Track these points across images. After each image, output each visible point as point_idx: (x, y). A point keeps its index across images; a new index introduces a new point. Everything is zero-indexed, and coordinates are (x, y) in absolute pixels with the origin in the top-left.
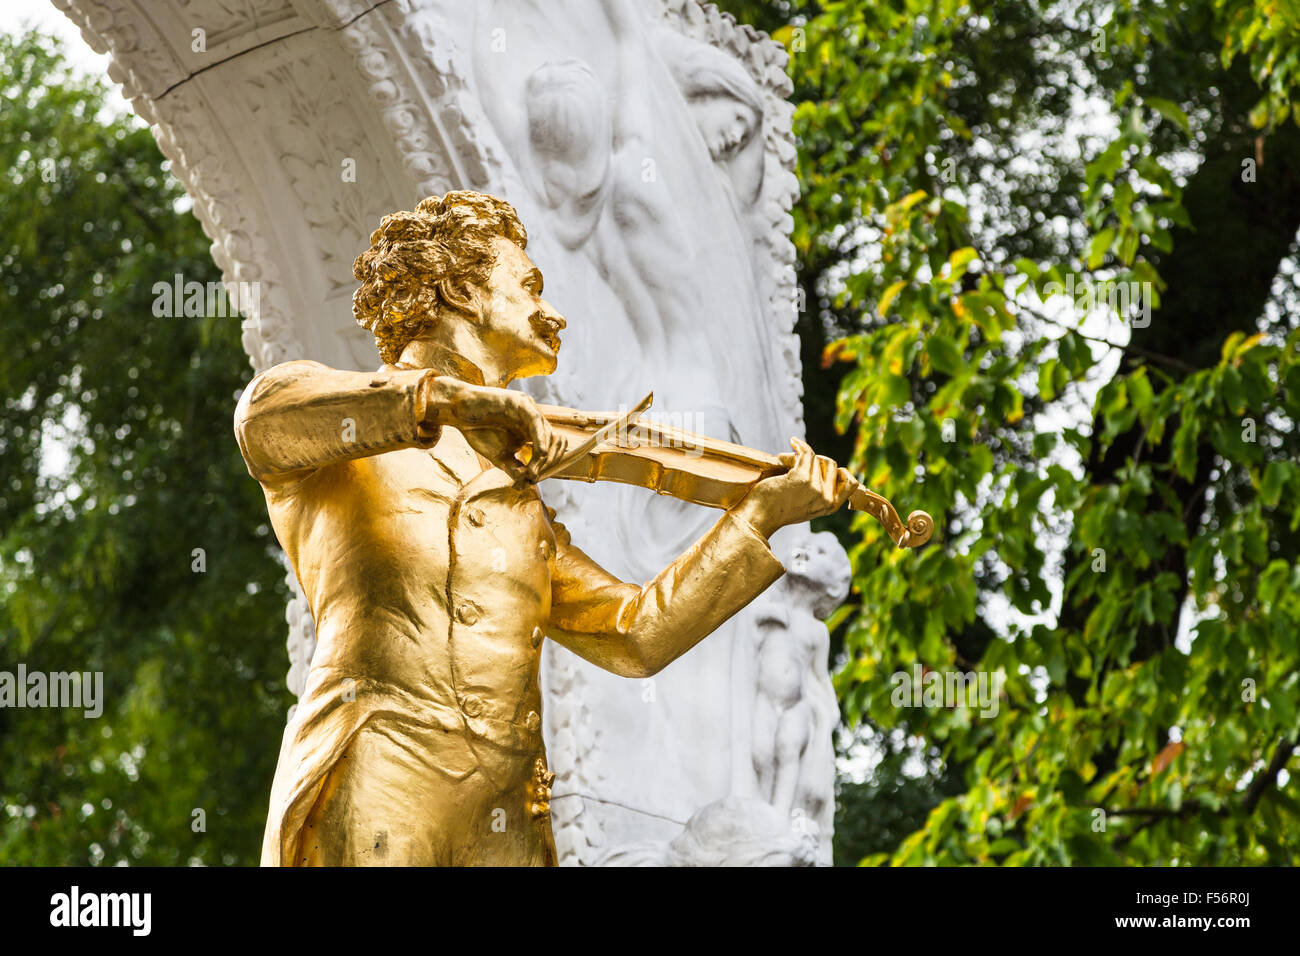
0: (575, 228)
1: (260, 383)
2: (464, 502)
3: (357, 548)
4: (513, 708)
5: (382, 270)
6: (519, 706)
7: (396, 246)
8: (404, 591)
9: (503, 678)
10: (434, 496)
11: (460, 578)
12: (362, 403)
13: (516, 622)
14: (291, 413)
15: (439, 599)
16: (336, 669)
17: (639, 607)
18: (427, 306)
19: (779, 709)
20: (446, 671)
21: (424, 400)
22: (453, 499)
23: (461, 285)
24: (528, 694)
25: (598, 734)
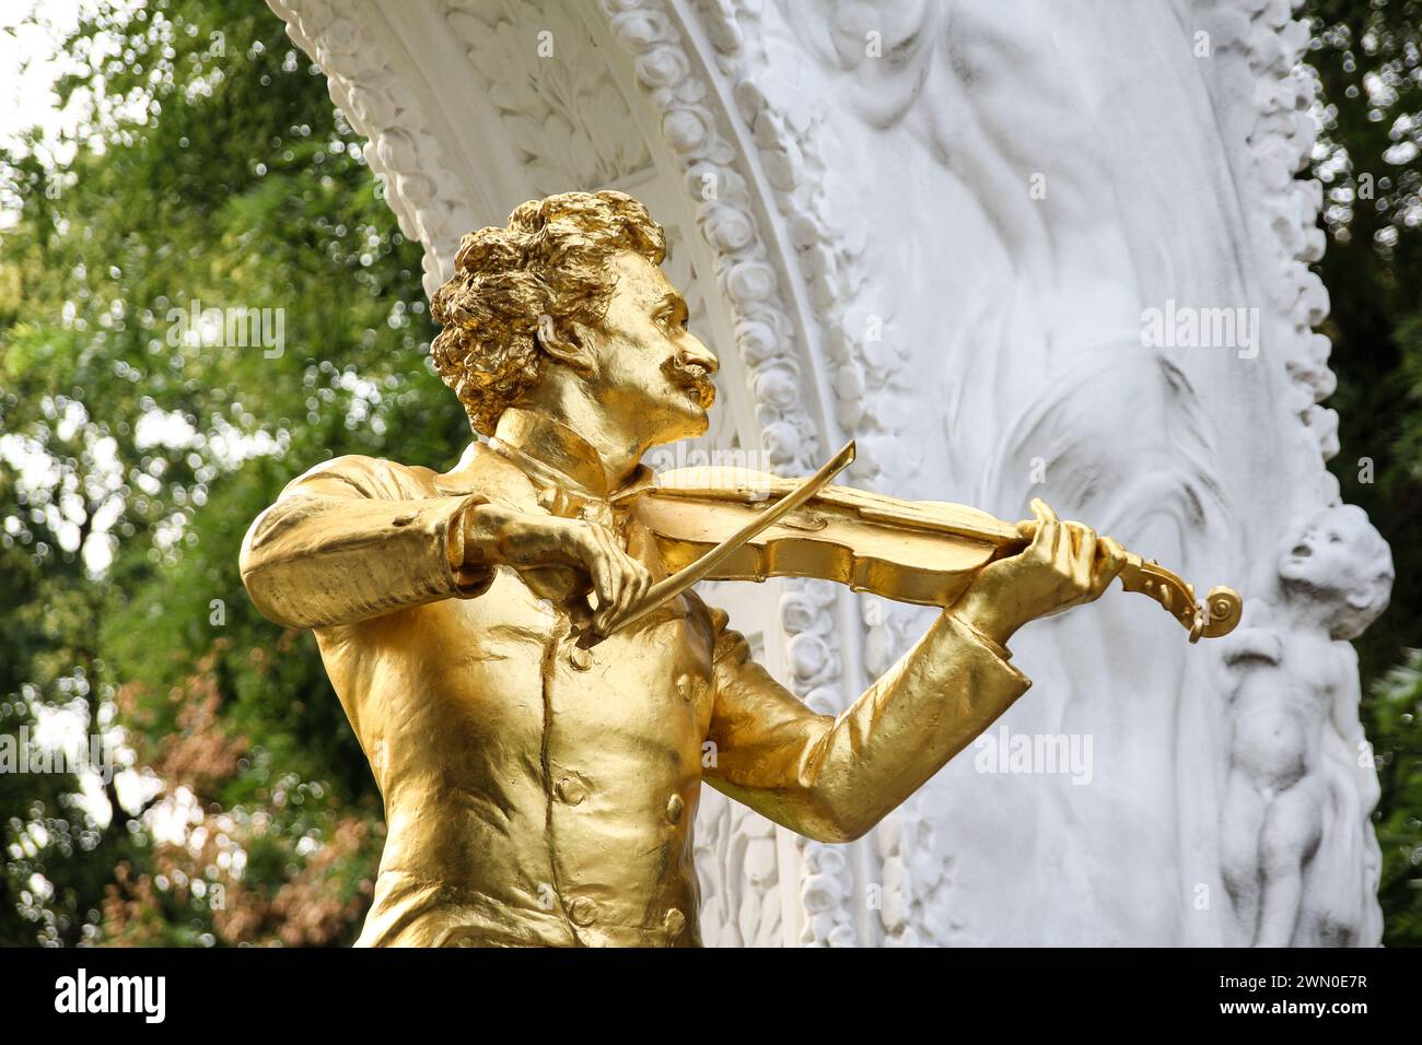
0: (885, 96)
1: (264, 521)
2: (561, 640)
3: (425, 710)
4: (642, 909)
5: (459, 317)
6: (650, 905)
7: (478, 281)
8: (486, 765)
9: (623, 870)
10: (519, 634)
11: (560, 743)
12: (384, 547)
13: (640, 793)
14: (300, 562)
15: (532, 773)
16: (406, 873)
17: (829, 751)
18: (522, 361)
19: (1268, 792)
20: (545, 868)
21: (461, 539)
22: (548, 635)
23: (567, 327)
24: (664, 886)
25: (947, 861)
